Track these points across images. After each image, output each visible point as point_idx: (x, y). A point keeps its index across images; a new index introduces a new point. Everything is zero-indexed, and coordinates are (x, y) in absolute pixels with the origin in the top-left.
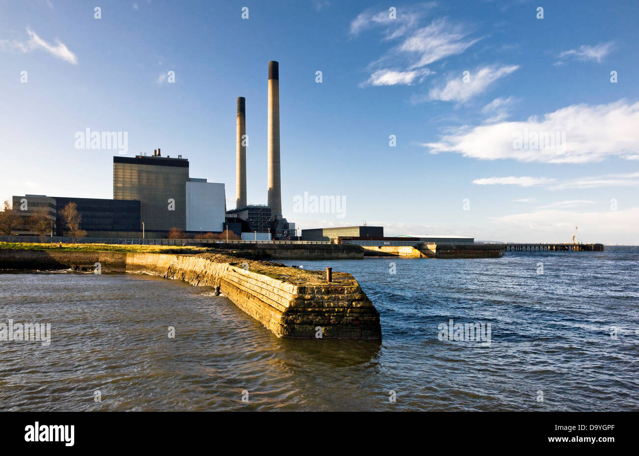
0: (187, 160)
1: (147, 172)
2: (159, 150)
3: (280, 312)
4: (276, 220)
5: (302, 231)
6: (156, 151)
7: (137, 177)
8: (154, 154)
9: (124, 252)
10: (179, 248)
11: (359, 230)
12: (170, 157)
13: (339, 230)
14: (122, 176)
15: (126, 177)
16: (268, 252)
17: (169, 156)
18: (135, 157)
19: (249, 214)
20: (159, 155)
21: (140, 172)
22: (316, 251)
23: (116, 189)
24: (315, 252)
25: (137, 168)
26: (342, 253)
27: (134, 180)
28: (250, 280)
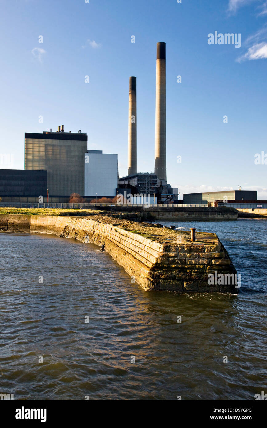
0: (86, 134)
1: (53, 146)
2: (63, 126)
3: (148, 267)
4: (161, 186)
5: (184, 195)
6: (60, 127)
7: (44, 150)
8: (58, 130)
9: (29, 215)
10: (76, 211)
11: (234, 194)
12: (72, 132)
13: (216, 194)
14: (32, 150)
15: (35, 150)
16: (152, 214)
17: (70, 131)
18: (42, 133)
19: (138, 181)
20: (63, 130)
21: (46, 146)
22: (195, 213)
23: (27, 160)
24: (193, 214)
25: (44, 143)
26: (218, 215)
27: (41, 153)
28: (127, 239)
